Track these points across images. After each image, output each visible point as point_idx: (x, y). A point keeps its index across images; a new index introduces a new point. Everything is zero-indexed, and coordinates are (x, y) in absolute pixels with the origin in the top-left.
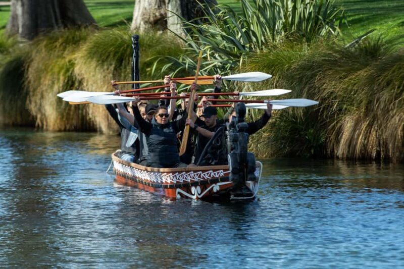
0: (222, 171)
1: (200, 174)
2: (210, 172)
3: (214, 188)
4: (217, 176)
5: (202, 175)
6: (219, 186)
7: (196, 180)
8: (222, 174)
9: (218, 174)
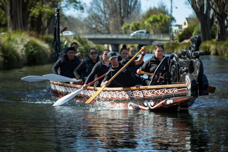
0: (176, 88)
2: (163, 89)
3: (167, 102)
4: (171, 93)
5: (156, 92)
6: (173, 100)
8: (176, 91)
9: (171, 90)
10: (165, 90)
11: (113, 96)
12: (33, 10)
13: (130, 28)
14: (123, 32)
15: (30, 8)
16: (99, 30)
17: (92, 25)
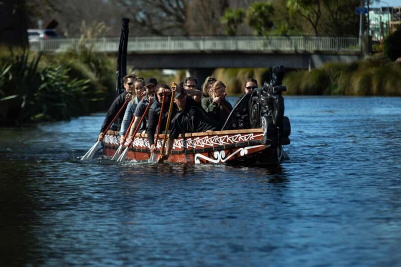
0: (252, 134)
1: (226, 138)
2: (238, 135)
3: (241, 152)
4: (246, 140)
5: (228, 139)
6: (248, 150)
7: (221, 144)
8: (252, 137)
9: (247, 137)
10: (239, 137)
11: (177, 146)
13: (246, 21)
14: (226, 32)
16: (156, 27)
17: (134, 15)
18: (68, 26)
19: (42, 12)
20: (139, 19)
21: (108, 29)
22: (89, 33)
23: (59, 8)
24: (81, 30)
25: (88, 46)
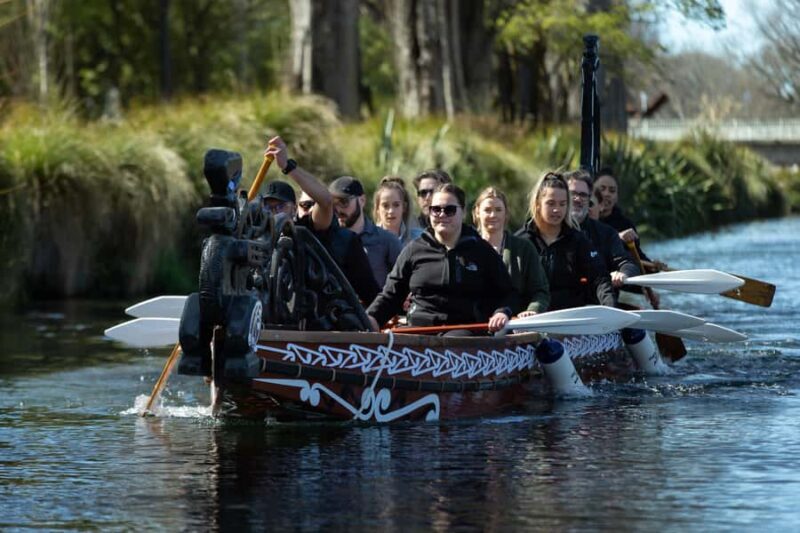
12: (507, 21)
15: (496, 15)
17: (778, 88)
18: (683, 102)
19: (647, 81)
20: (784, 94)
21: (739, 106)
22: (712, 113)
23: (672, 76)
24: (701, 107)
25: (710, 131)
